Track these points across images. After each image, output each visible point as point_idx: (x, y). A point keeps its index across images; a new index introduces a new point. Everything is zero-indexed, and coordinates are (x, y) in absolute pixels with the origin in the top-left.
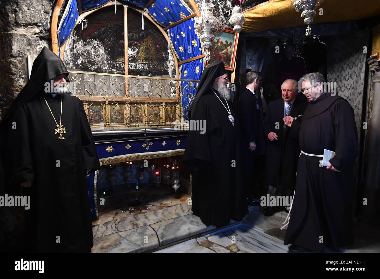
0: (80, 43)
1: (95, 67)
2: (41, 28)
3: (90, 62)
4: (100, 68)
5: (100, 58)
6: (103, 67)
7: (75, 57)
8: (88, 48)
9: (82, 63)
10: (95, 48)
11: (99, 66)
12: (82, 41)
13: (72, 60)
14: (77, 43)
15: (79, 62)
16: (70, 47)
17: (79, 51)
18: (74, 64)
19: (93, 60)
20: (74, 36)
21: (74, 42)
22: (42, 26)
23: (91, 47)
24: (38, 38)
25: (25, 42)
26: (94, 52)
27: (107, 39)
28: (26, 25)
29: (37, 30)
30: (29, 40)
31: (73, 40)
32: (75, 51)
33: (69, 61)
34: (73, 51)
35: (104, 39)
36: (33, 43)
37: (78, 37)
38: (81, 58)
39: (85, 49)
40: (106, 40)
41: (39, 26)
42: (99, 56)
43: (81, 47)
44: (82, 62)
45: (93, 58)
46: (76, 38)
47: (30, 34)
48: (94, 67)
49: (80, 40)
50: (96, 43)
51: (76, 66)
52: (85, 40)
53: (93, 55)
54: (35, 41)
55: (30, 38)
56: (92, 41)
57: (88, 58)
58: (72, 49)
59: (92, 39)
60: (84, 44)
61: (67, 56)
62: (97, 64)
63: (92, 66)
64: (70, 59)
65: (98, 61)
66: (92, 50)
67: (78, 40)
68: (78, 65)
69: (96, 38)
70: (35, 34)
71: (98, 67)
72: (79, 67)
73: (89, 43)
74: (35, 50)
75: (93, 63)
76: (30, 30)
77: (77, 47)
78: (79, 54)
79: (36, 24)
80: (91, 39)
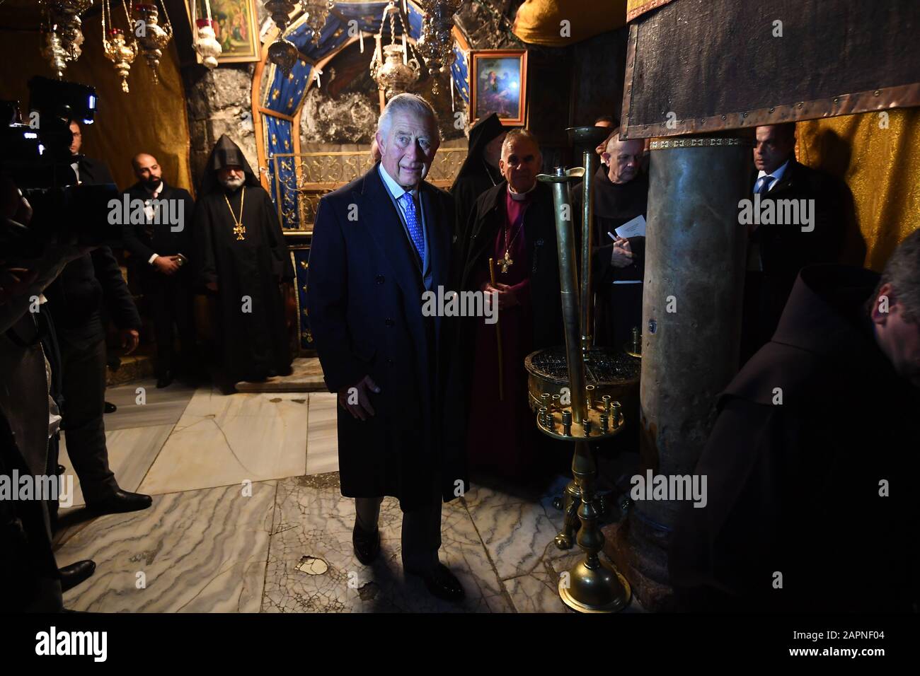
0: (330, 103)
1: (358, 136)
2: (240, 108)
3: (348, 129)
4: (367, 135)
5: (365, 121)
6: (371, 134)
7: (323, 126)
8: (344, 108)
9: (337, 133)
10: (357, 106)
11: (365, 133)
12: (332, 99)
13: (318, 132)
14: (325, 104)
15: (332, 131)
16: (313, 114)
17: (329, 117)
18: (323, 136)
19: (355, 125)
20: (316, 97)
21: (318, 105)
22: (241, 105)
23: (350, 105)
24: (240, 120)
25: (225, 127)
26: (355, 112)
27: (373, 88)
28: (224, 108)
29: (236, 111)
30: (228, 125)
31: (316, 102)
32: (323, 117)
33: (313, 134)
34: (319, 117)
35: (368, 90)
36: (233, 127)
37: (323, 95)
38: (334, 125)
39: (340, 111)
40: (371, 90)
41: (236, 106)
42: (364, 117)
43: (332, 109)
44: (336, 131)
45: (354, 121)
46: (320, 98)
47: (229, 117)
48: (356, 136)
49: (329, 100)
50: (356, 98)
51: (327, 138)
52: (336, 98)
53: (354, 118)
54: (236, 124)
55: (229, 122)
56: (349, 96)
57: (345, 123)
58: (316, 116)
59: (350, 94)
60: (337, 104)
61: (308, 126)
62: (362, 131)
63: (353, 135)
64: (314, 130)
65: (363, 124)
66: (353, 111)
67: (325, 101)
68: (329, 136)
69: (354, 91)
70: (235, 115)
71: (363, 135)
72: (332, 139)
73: (345, 101)
74: (235, 135)
75: (354, 131)
76: (230, 113)
77: (326, 111)
78: (330, 120)
79: (233, 105)
80: (346, 93)
